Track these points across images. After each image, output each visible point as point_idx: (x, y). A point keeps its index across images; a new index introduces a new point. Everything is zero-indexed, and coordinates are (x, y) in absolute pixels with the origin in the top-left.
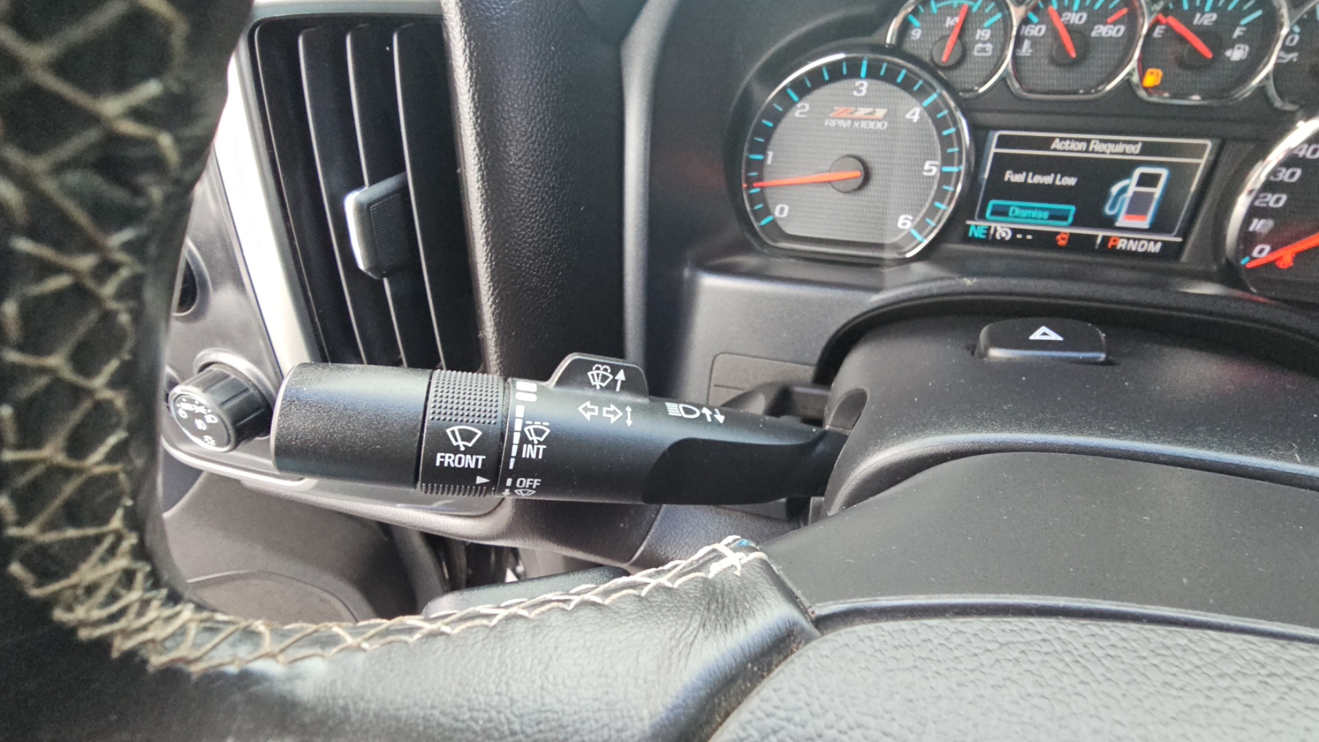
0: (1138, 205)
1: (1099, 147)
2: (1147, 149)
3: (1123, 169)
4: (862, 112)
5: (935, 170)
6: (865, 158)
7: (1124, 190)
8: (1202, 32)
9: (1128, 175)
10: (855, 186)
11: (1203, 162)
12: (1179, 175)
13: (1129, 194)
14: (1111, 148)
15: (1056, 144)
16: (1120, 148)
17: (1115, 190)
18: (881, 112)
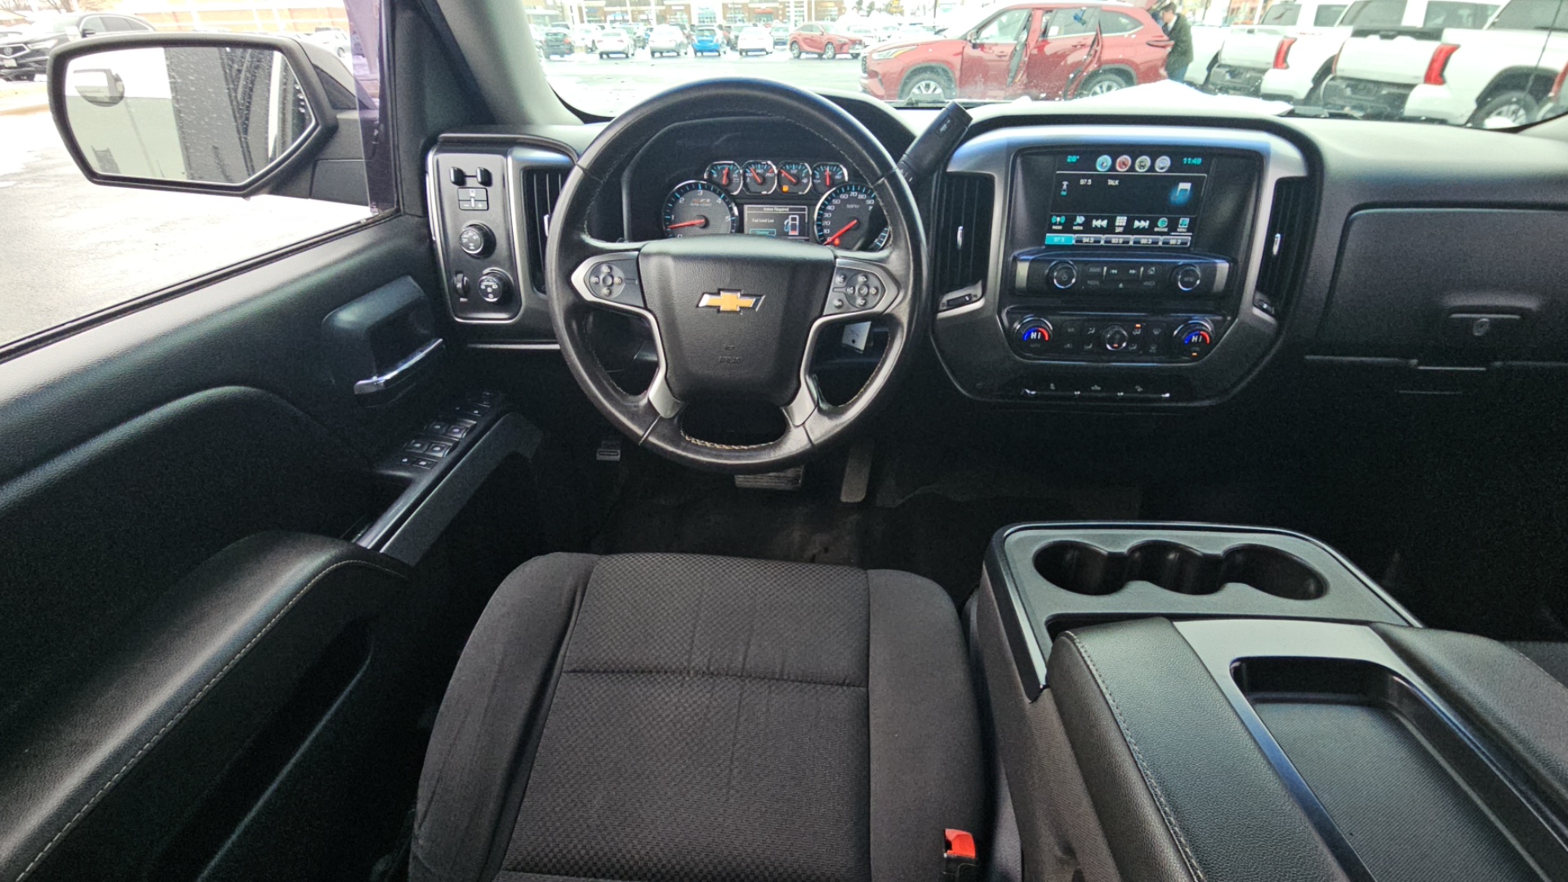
0: (794, 227)
1: (777, 209)
2: (791, 210)
3: (786, 216)
4: (702, 200)
5: (730, 219)
6: (707, 216)
7: (788, 223)
8: (793, 175)
9: (788, 218)
10: (702, 225)
11: (806, 213)
12: (802, 217)
13: (790, 224)
14: (780, 210)
15: (765, 209)
16: (783, 209)
17: (785, 223)
18: (708, 200)
